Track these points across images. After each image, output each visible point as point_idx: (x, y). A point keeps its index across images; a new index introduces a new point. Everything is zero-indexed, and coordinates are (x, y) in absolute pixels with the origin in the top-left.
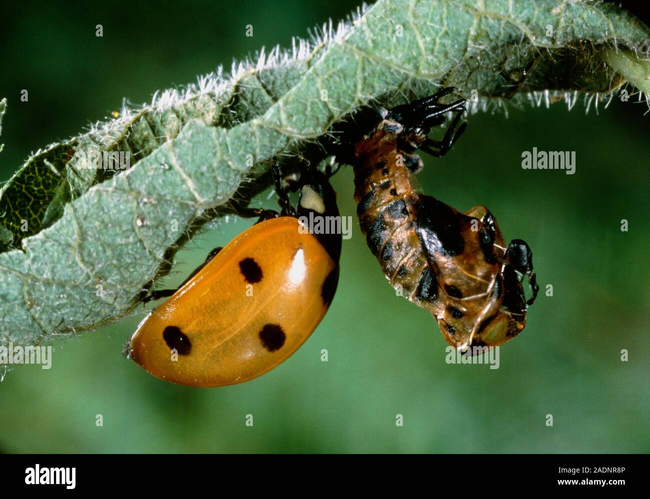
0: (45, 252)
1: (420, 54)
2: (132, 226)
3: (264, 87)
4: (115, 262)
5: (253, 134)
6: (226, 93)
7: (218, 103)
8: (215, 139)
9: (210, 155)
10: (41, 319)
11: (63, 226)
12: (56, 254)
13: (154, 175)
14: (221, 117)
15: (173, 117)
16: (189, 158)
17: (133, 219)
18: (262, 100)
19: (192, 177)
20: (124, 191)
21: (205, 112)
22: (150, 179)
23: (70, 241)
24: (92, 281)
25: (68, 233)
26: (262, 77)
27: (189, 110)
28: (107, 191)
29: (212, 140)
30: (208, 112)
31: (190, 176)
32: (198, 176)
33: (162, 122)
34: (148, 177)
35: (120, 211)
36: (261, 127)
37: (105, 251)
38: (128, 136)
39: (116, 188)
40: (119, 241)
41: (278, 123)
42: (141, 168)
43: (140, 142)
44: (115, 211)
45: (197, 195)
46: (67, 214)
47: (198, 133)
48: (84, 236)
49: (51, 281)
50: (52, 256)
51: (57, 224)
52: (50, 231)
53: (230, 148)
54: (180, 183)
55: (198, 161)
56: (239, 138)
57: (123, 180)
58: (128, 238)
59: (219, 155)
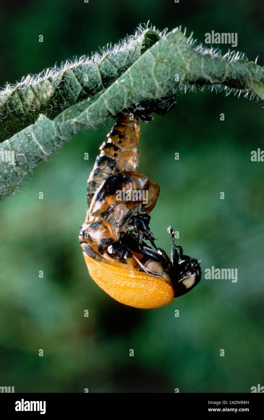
1: (156, 88)
3: (77, 77)
4: (3, 180)
6: (58, 80)
7: (54, 85)
8: (54, 127)
9: (51, 134)
15: (31, 93)
16: (41, 136)
18: (75, 84)
19: (42, 144)
20: (9, 149)
21: (47, 90)
22: (22, 144)
26: (76, 71)
27: (39, 88)
29: (52, 127)
30: (48, 90)
32: (45, 145)
33: (26, 94)
38: (8, 102)
39: (5, 148)
41: (85, 120)
42: (17, 139)
45: (44, 152)
47: (46, 123)
53: (61, 131)
54: (36, 146)
55: (45, 137)
56: (66, 127)
57: (8, 144)
58: (10, 170)
59: (56, 134)
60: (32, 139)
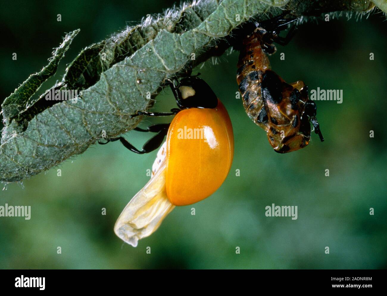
0: (92, 98)
2: (135, 84)
3: (196, 13)
4: (126, 102)
5: (193, 36)
6: (177, 16)
7: (174, 21)
8: (174, 39)
9: (172, 47)
10: (91, 131)
11: (100, 84)
12: (97, 99)
13: (145, 58)
14: (175, 28)
15: (151, 29)
16: (162, 49)
17: (135, 80)
19: (164, 58)
20: (130, 66)
21: (167, 26)
22: (143, 60)
23: (104, 92)
24: (116, 111)
25: (103, 88)
26: (195, 8)
27: (159, 25)
28: (122, 67)
30: (169, 25)
31: (162, 58)
32: (166, 58)
33: (146, 31)
34: (142, 59)
35: (128, 76)
36: (197, 32)
37: (121, 97)
38: (129, 38)
39: (126, 65)
40: (129, 91)
41: (205, 30)
42: (138, 54)
43: (136, 41)
44: (126, 76)
45: (166, 67)
46: (102, 78)
47: (165, 36)
48: (111, 89)
49: (95, 112)
50: (95, 100)
51: (97, 84)
52: (94, 87)
53: (182, 43)
54: (157, 61)
55: (166, 50)
56: (186, 38)
57: (129, 61)
58: (133, 89)
59: (176, 47)
60: (153, 53)
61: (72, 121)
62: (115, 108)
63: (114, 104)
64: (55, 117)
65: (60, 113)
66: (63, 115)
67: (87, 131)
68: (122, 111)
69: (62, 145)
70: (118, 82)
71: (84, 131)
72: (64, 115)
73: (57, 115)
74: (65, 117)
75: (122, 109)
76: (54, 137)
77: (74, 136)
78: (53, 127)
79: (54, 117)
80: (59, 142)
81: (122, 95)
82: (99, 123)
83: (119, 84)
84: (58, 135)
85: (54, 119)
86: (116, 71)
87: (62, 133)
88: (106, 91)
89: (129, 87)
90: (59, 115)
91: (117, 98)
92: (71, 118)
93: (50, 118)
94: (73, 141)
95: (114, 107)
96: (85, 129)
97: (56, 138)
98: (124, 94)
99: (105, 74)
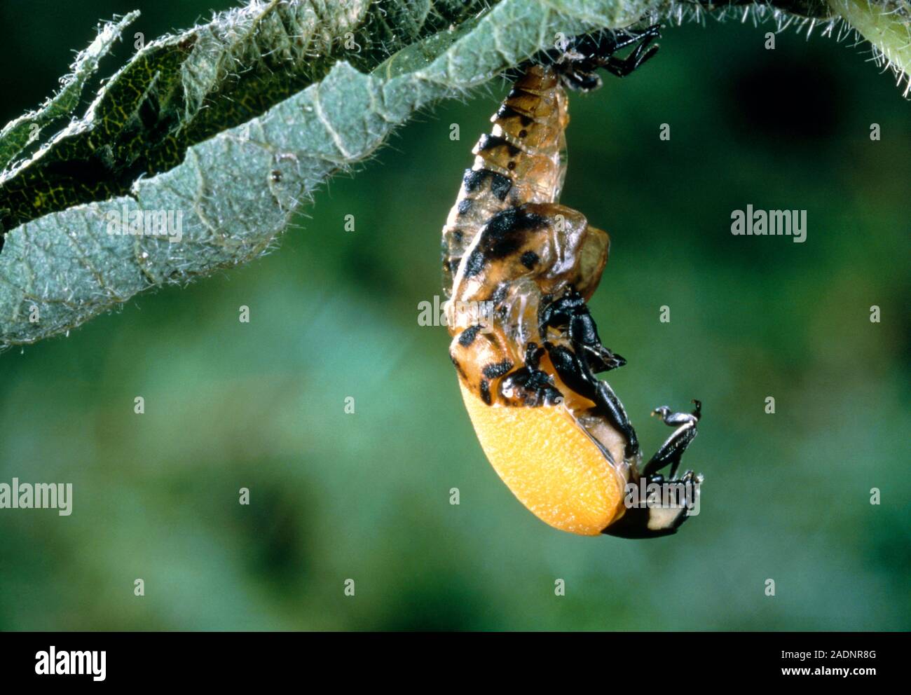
0: (161, 203)
2: (265, 181)
4: (241, 217)
5: (414, 87)
8: (369, 89)
9: (362, 106)
10: (152, 272)
11: (184, 174)
13: (294, 125)
16: (338, 110)
17: (266, 173)
19: (340, 131)
20: (259, 143)
22: (290, 129)
23: (192, 192)
24: (215, 237)
25: (189, 182)
28: (238, 141)
29: (366, 91)
31: (337, 131)
32: (345, 131)
33: (297, 16)
34: (288, 127)
35: (252, 165)
36: (424, 81)
37: (231, 206)
39: (250, 139)
40: (250, 196)
41: (445, 76)
44: (246, 164)
45: (343, 151)
46: (189, 159)
47: (349, 81)
48: (209, 189)
51: (177, 170)
52: (168, 178)
53: (386, 100)
54: (324, 136)
55: (347, 114)
56: (398, 90)
57: (258, 128)
58: (259, 192)
59: (373, 108)
60: (315, 117)
61: (111, 250)
62: (214, 230)
63: (211, 222)
64: (72, 238)
65: (82, 229)
66: (90, 236)
67: (143, 273)
68: (229, 237)
69: (82, 301)
70: (227, 173)
71: (136, 272)
72: (93, 235)
73: (77, 233)
74: (95, 241)
75: (230, 232)
76: (64, 281)
77: (111, 283)
78: (64, 260)
79: (67, 238)
80: (75, 294)
81: (233, 203)
82: (172, 258)
83: (227, 178)
84: (75, 278)
85: (68, 241)
86: (225, 149)
87: (84, 275)
88: (196, 192)
89: (251, 187)
90: (79, 233)
91: (219, 210)
92: (108, 245)
93: (59, 237)
94: (109, 293)
95: (211, 227)
96: (138, 267)
97: (70, 284)
98: (237, 200)
99: (196, 152)
